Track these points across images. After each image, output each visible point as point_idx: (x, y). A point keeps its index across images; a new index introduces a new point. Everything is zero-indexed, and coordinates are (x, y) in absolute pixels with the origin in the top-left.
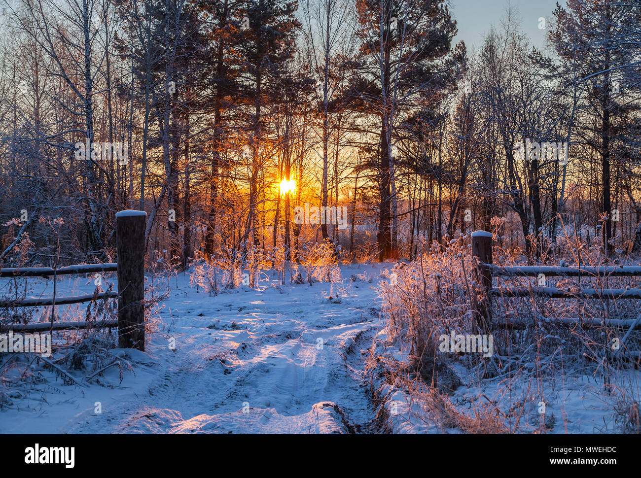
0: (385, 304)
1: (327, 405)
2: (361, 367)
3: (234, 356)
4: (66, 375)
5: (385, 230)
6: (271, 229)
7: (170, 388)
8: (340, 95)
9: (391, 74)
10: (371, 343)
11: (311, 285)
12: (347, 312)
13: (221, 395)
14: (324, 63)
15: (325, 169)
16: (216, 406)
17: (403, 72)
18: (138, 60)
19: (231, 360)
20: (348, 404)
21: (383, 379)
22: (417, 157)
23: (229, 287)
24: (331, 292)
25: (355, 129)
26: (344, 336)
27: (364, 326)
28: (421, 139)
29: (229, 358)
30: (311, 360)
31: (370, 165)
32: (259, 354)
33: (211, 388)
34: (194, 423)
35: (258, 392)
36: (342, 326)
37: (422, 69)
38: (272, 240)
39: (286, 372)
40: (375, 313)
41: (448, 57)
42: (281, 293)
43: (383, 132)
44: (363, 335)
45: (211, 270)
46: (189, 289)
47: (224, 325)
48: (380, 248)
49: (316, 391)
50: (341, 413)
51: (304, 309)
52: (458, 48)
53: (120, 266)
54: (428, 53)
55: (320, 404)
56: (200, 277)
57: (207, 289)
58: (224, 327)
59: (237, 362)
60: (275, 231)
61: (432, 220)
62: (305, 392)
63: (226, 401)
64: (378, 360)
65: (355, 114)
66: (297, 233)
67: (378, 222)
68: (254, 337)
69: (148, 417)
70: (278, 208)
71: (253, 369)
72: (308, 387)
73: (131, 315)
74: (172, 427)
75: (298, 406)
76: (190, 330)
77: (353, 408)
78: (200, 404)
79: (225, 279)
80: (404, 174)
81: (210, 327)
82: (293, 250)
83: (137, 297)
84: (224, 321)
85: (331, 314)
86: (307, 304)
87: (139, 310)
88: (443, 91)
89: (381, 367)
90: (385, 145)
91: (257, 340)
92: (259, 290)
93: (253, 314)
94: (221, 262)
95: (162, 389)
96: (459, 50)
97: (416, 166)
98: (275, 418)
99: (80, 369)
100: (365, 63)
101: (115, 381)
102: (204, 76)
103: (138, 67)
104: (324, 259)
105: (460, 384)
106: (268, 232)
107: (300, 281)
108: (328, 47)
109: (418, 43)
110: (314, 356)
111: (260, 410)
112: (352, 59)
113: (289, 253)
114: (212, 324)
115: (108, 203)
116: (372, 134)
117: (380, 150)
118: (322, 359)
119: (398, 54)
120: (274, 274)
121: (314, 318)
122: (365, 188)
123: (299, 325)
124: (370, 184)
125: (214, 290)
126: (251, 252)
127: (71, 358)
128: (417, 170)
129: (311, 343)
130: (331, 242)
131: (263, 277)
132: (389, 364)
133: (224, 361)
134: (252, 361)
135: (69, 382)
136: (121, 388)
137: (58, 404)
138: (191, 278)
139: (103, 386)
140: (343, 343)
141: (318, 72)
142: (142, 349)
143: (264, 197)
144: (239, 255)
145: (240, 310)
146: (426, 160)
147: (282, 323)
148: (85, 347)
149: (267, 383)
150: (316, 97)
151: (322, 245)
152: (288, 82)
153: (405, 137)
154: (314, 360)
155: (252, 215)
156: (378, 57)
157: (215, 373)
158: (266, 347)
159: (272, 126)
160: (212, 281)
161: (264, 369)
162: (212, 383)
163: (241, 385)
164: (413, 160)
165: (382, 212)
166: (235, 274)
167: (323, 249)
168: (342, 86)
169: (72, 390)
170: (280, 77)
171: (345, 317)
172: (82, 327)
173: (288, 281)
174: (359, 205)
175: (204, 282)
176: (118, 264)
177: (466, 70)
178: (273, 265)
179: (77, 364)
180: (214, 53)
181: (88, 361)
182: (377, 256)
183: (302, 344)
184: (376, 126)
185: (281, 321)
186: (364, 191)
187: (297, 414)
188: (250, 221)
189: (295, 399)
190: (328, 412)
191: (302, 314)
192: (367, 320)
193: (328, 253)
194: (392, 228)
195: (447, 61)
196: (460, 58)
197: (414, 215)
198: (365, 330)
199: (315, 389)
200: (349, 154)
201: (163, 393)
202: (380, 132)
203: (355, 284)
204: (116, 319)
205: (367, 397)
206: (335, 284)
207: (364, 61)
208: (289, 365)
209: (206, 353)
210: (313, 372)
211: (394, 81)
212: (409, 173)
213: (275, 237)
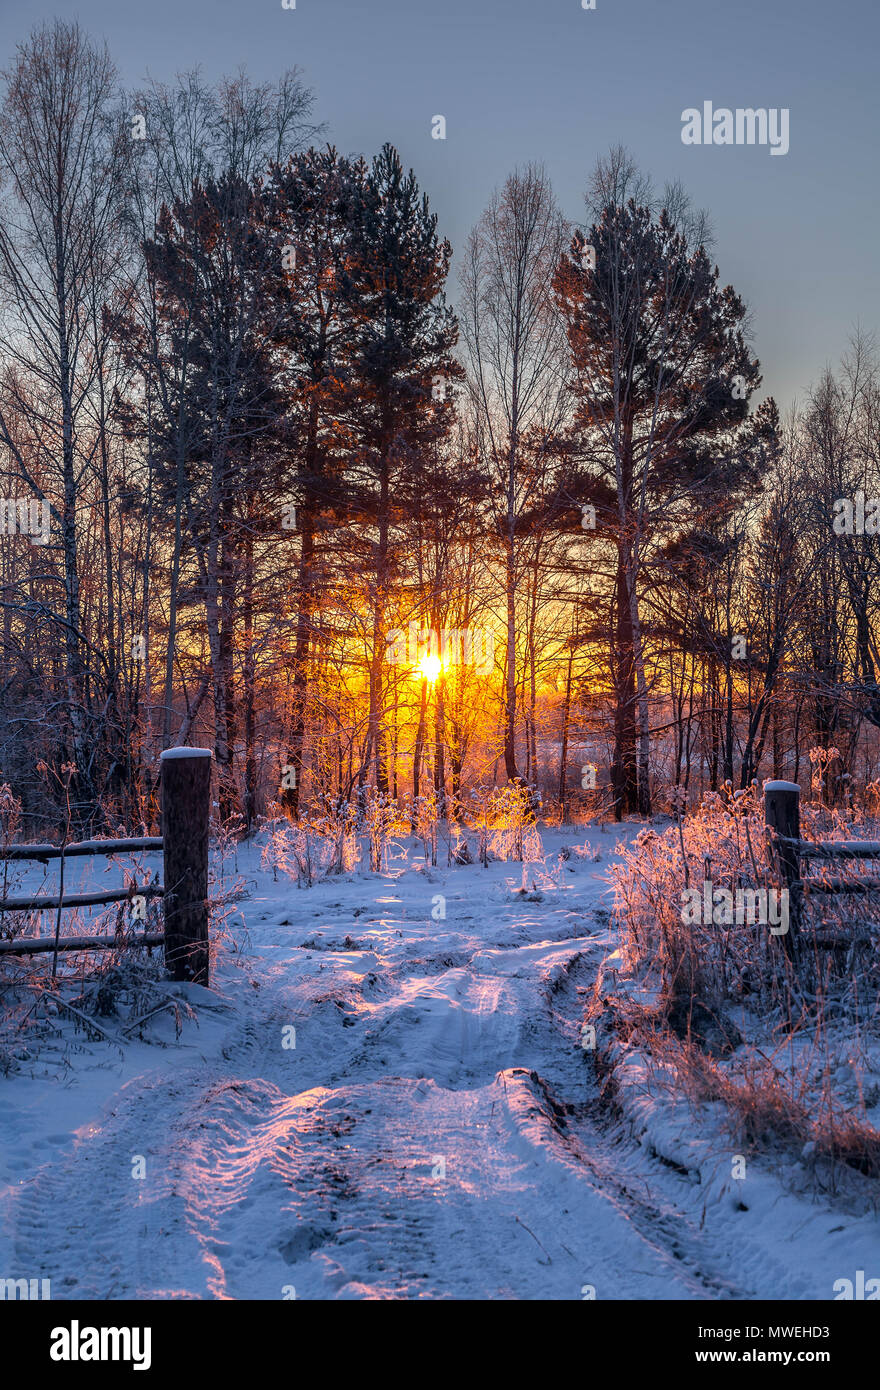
0: (618, 906)
1: (520, 1072)
2: (578, 1016)
3: (358, 996)
4: (90, 1025)
5: (626, 761)
6: (411, 760)
7: (256, 1050)
8: (539, 503)
9: (634, 463)
10: (596, 974)
11: (486, 866)
12: (552, 919)
13: (340, 1061)
14: (508, 443)
15: (511, 644)
16: (334, 1079)
17: (659, 459)
18: (158, 440)
19: (353, 1003)
20: (552, 1075)
21: (613, 1035)
22: (685, 619)
23: (333, 871)
24: (524, 880)
25: (566, 566)
26: (547, 962)
27: (585, 944)
28: (693, 586)
29: (348, 999)
30: (491, 1004)
31: (594, 635)
32: (398, 993)
33: (323, 1049)
34: (308, 1099)
35: (403, 1055)
36: (545, 944)
37: (694, 453)
38: (411, 779)
39: (448, 1021)
40: (603, 918)
41: (745, 428)
42: (430, 881)
43: (620, 572)
44: (581, 959)
45: (302, 837)
46: (258, 874)
47: (330, 941)
48: (617, 794)
49: (500, 1055)
50: (541, 1085)
51: (475, 911)
52: (763, 411)
53: (167, 841)
54: (705, 421)
55: (509, 1071)
56: (280, 853)
57: (293, 873)
58: (331, 946)
59: (363, 1007)
60: (416, 764)
61: (716, 740)
62: (480, 1057)
63: (349, 1071)
64: (606, 1003)
65: (566, 538)
66: (457, 768)
67: (613, 745)
68: (387, 964)
69: (234, 1088)
70: (422, 720)
71: (393, 1017)
72: (485, 1047)
73: (187, 925)
74: (273, 1106)
75: (469, 1079)
76: (272, 951)
77: (562, 1082)
78: (306, 1074)
79: (326, 856)
80: (661, 653)
81: (306, 946)
82: (451, 800)
83: (196, 894)
84: (331, 935)
85: (524, 920)
86: (479, 904)
87: (199, 917)
88: (734, 495)
89: (611, 1013)
90: (625, 597)
91: (393, 969)
92: (390, 876)
93: (382, 922)
94: (318, 823)
95: (244, 1051)
96: (765, 416)
97: (684, 636)
98: (434, 1093)
99: (110, 1015)
100: (585, 442)
101: (169, 1037)
102: (281, 468)
103: (158, 455)
104: (509, 818)
105: (740, 1042)
106: (403, 766)
107: (464, 860)
108: (515, 416)
109: (686, 403)
110: (496, 996)
111: (410, 1081)
112: (561, 435)
113: (444, 807)
114: (308, 939)
115: (104, 712)
116: (600, 577)
117: (616, 607)
118: (509, 1001)
119: (647, 426)
120: (416, 845)
121: (494, 928)
122: (586, 679)
123: (466, 941)
124: (596, 670)
125: (305, 877)
126: (374, 805)
127: (95, 996)
128: (687, 645)
129: (489, 974)
130: (523, 784)
131: (396, 851)
132: (624, 1010)
133: (341, 1004)
134: (388, 1004)
135: (98, 1037)
136: (178, 1047)
137: (87, 1070)
138: (264, 854)
139: (149, 1043)
140: (545, 974)
141: (495, 460)
142: (206, 984)
143: (396, 698)
144: (352, 810)
145: (357, 914)
146: (703, 624)
147: (435, 939)
148: (118, 978)
149: (418, 1041)
150: (493, 507)
151: (507, 791)
152: (439, 480)
153: (661, 582)
154: (495, 1004)
155: (376, 735)
156: (610, 431)
157: (328, 1025)
158: (409, 981)
159: (411, 563)
160: (304, 861)
161: (411, 1017)
162: (323, 1042)
163: (373, 1044)
164: (679, 625)
165: (619, 726)
166: (346, 847)
167: (508, 798)
168: (541, 485)
169: (103, 1050)
170: (426, 471)
171: (549, 927)
172: (111, 945)
173: (442, 859)
174: (577, 712)
175: (287, 862)
176: (166, 838)
177: (777, 453)
178: (414, 828)
179: (105, 1006)
180: (300, 427)
181: (123, 1003)
182: (610, 810)
183: (473, 976)
184: (607, 561)
185: (435, 935)
186: (587, 684)
187: (469, 1089)
188: (370, 746)
189: (464, 1067)
190: (520, 1081)
191: (471, 922)
192: (590, 932)
193: (518, 806)
194: (638, 758)
195: (742, 437)
196: (768, 432)
197: (681, 732)
198: (586, 950)
199: (497, 1051)
200: (556, 615)
201: (244, 1057)
202: (613, 574)
203: (568, 864)
204: (161, 932)
205: (587, 1065)
206: (531, 865)
207: (584, 439)
208: (453, 1010)
209: (309, 991)
210: (494, 1023)
211: (641, 475)
212: (670, 650)
213: (416, 775)
